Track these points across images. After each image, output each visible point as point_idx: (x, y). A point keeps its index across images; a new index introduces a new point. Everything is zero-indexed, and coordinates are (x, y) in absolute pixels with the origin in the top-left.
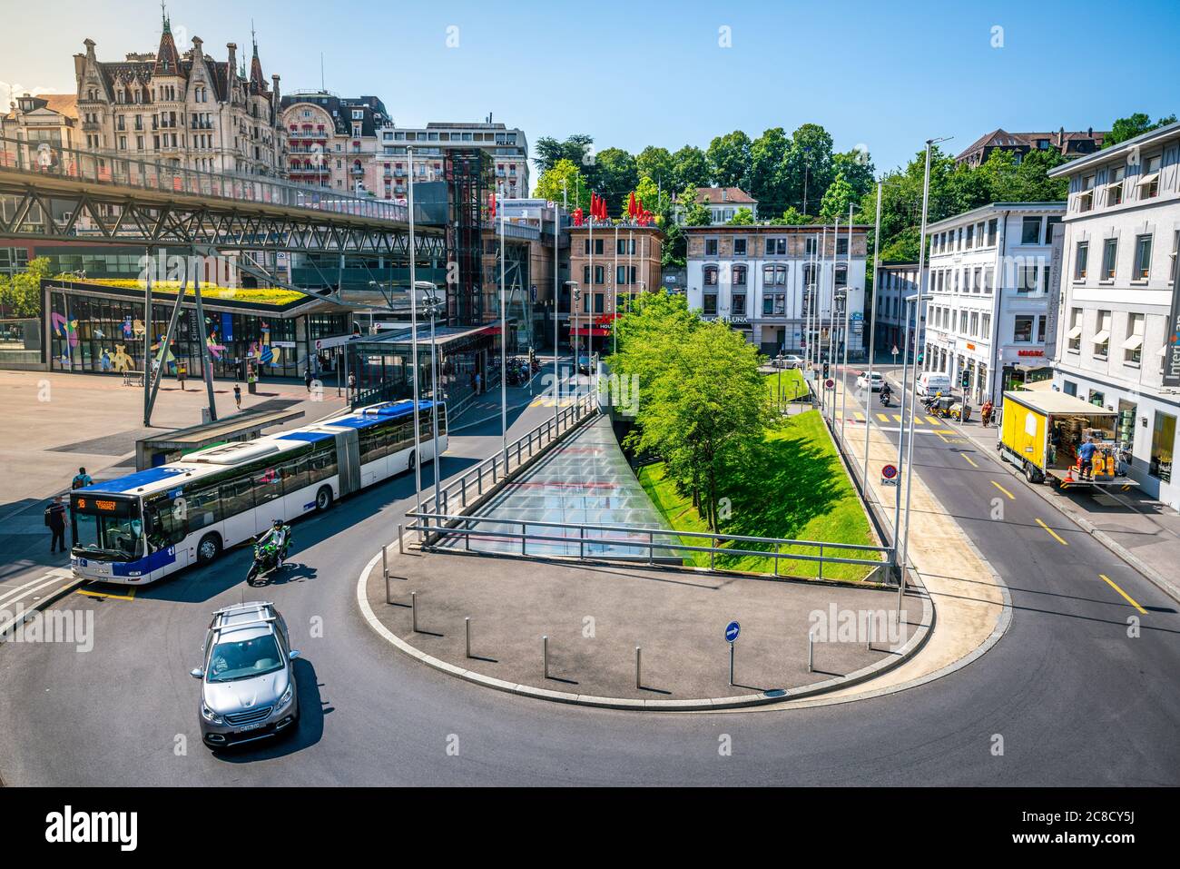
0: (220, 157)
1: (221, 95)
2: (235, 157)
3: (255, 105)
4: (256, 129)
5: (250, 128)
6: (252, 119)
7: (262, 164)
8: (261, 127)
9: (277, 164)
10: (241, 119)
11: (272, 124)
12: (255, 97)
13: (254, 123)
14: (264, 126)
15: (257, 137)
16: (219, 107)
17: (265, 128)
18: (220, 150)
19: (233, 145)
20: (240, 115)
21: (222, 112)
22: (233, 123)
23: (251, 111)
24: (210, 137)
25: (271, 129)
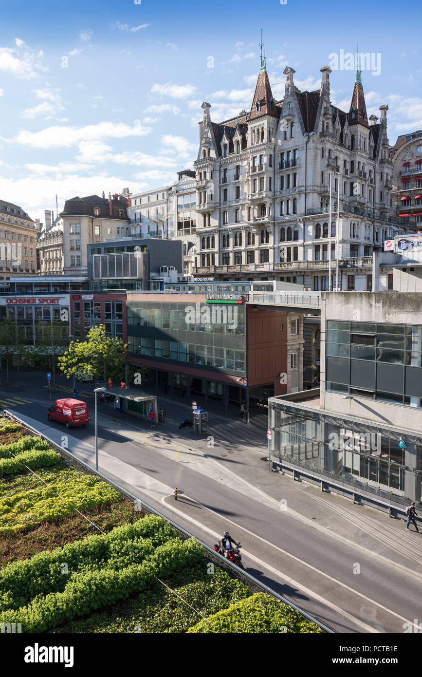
0: (303, 196)
1: (309, 126)
2: (320, 194)
3: (353, 137)
4: (352, 163)
5: (345, 161)
6: (348, 152)
7: (356, 201)
8: (358, 159)
9: (377, 200)
10: (330, 150)
11: (374, 157)
12: (353, 127)
13: (351, 156)
14: (362, 159)
15: (352, 171)
16: (305, 139)
17: (362, 161)
18: (303, 188)
19: (319, 180)
20: (329, 146)
21: (309, 145)
22: (319, 156)
23: (348, 142)
24: (295, 175)
25: (372, 163)
